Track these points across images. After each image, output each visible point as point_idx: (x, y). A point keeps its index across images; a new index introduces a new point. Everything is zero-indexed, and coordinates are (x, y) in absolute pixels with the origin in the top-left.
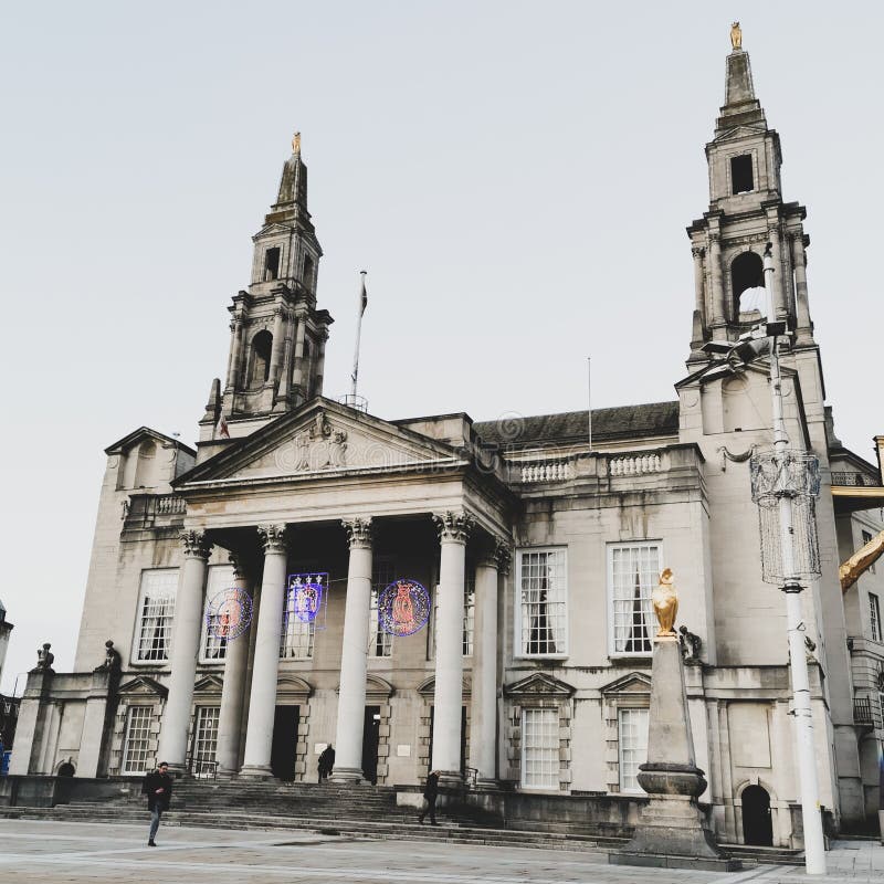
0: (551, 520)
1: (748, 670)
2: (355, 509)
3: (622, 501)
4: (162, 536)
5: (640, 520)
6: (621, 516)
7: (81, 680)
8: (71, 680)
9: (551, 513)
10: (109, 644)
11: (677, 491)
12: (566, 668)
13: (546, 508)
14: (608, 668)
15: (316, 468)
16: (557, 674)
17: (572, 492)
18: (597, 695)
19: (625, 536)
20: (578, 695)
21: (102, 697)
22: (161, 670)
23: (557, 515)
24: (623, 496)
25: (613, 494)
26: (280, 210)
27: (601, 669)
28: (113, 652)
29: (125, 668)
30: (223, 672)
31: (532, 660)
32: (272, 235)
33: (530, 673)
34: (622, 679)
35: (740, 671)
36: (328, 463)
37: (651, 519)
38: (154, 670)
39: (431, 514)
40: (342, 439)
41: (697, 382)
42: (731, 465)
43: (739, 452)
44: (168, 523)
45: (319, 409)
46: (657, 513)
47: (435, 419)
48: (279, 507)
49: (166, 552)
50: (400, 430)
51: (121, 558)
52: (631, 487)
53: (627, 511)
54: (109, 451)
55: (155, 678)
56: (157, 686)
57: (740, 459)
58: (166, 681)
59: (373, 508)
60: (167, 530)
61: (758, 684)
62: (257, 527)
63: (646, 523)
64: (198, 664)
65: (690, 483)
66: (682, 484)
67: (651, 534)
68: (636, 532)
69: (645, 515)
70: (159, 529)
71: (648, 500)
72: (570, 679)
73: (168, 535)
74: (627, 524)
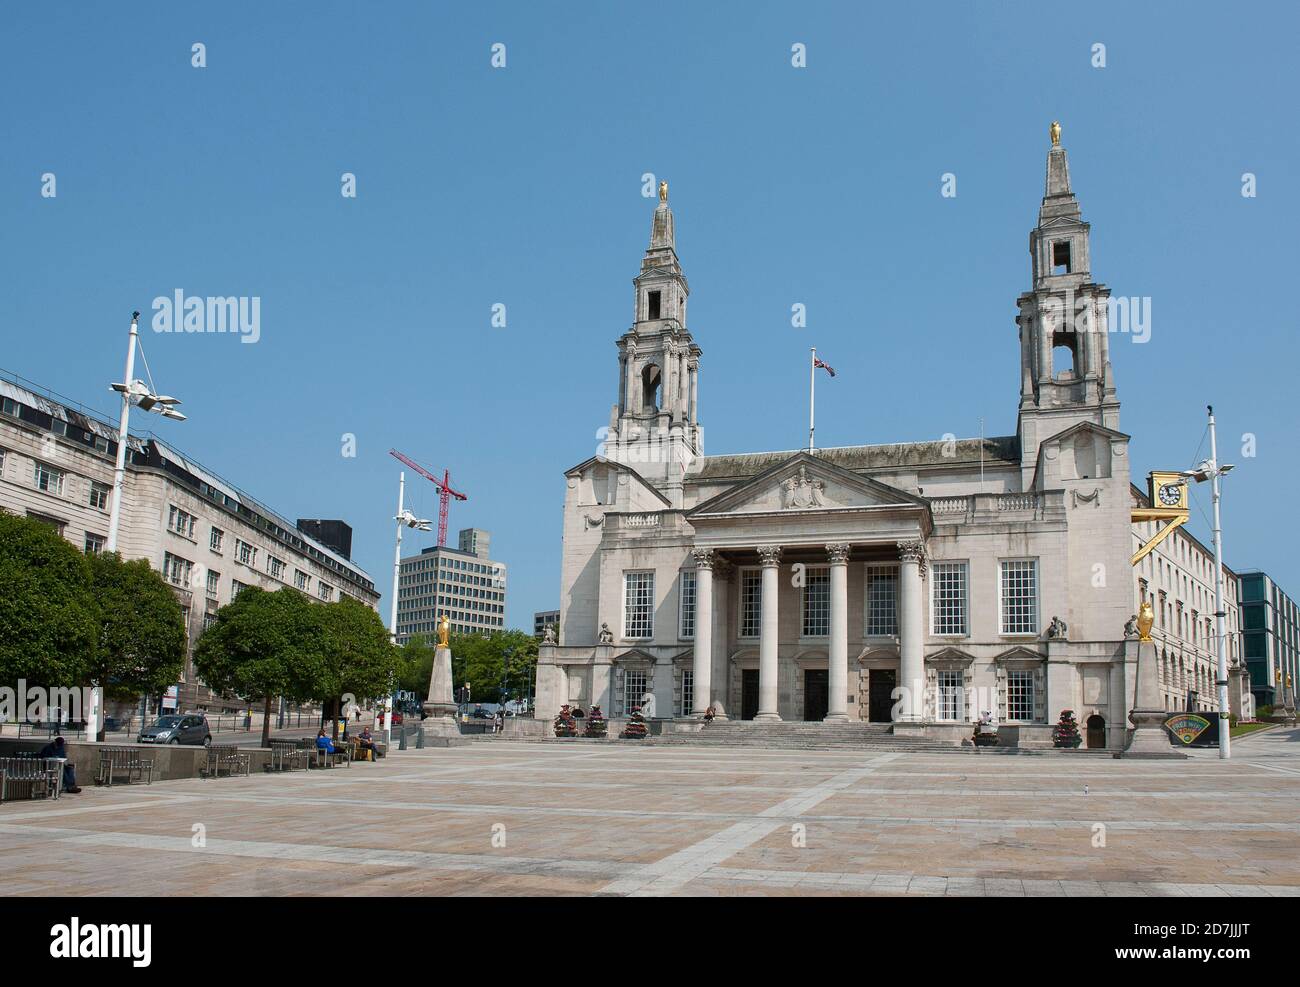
0: (956, 542)
1: (1097, 645)
2: (836, 537)
3: (1010, 529)
4: (638, 545)
5: (1023, 542)
6: (1010, 540)
7: (585, 650)
8: (573, 650)
9: (956, 536)
11: (1051, 522)
12: (969, 644)
13: (953, 532)
14: (999, 644)
15: (803, 506)
16: (962, 648)
17: (971, 521)
18: (992, 661)
19: (1012, 555)
20: (976, 661)
21: (607, 664)
22: (647, 644)
23: (958, 538)
24: (1010, 525)
25: (1004, 524)
26: (655, 255)
27: (994, 644)
29: (616, 642)
31: (943, 638)
32: (652, 279)
33: (941, 648)
34: (1011, 650)
35: (1092, 645)
36: (813, 503)
37: (1031, 542)
38: (643, 645)
39: (896, 543)
40: (822, 485)
41: (1057, 442)
42: (1080, 502)
43: (1087, 494)
44: (640, 535)
46: (1035, 538)
49: (643, 556)
50: (871, 481)
51: (604, 561)
52: (1015, 519)
53: (1013, 536)
54: (568, 474)
55: (645, 650)
56: (648, 656)
57: (1088, 499)
58: (653, 652)
59: (850, 538)
60: (641, 541)
61: (1103, 653)
62: (756, 548)
63: (1027, 545)
64: (679, 640)
65: (1060, 518)
66: (1054, 518)
67: (1031, 553)
68: (1020, 551)
69: (1027, 539)
70: (634, 540)
71: (1029, 529)
72: (971, 651)
73: (643, 545)
74: (1013, 545)
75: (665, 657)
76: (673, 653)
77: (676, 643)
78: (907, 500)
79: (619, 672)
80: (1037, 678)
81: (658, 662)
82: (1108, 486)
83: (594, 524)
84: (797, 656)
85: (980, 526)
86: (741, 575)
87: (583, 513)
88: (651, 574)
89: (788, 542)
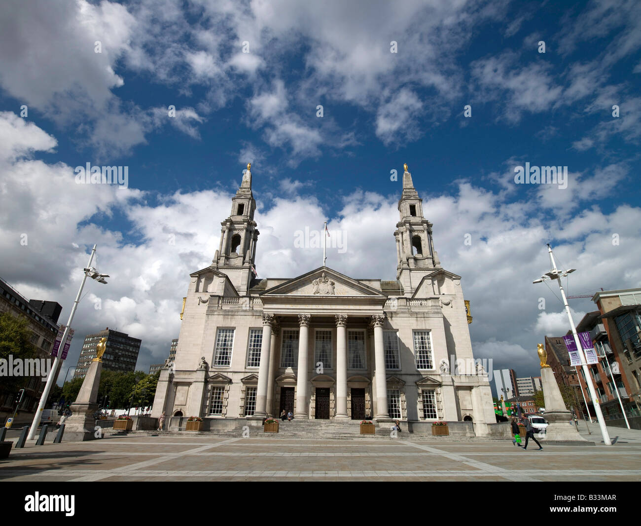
0: (392, 320)
1: (464, 376)
2: (340, 311)
4: (227, 314)
5: (423, 322)
6: (417, 320)
7: (188, 373)
8: (182, 373)
9: (392, 317)
10: (203, 358)
11: (435, 313)
12: (401, 375)
13: (390, 315)
14: (416, 375)
15: (322, 294)
16: (399, 377)
17: (399, 310)
18: (415, 384)
19: (418, 328)
21: (202, 382)
22: (228, 370)
23: (393, 318)
24: (416, 314)
25: (413, 313)
26: (243, 190)
27: (414, 375)
28: (205, 363)
29: (210, 369)
30: (258, 372)
31: (391, 371)
32: (241, 199)
33: (389, 376)
34: (423, 378)
35: (462, 376)
36: (328, 293)
37: (427, 322)
38: (224, 370)
39: (372, 316)
40: (333, 284)
41: (430, 277)
42: (444, 306)
43: (446, 302)
45: (324, 271)
46: (428, 320)
47: (369, 280)
48: (306, 308)
49: (229, 320)
50: (359, 283)
51: (206, 321)
52: (418, 311)
54: (192, 275)
55: (225, 374)
56: (226, 378)
57: (447, 304)
58: (230, 375)
59: (347, 311)
60: (229, 311)
61: (467, 381)
62: (298, 315)
63: (425, 323)
64: (245, 368)
65: (439, 311)
66: (436, 311)
67: (428, 328)
68: (421, 326)
69: (425, 320)
70: (225, 311)
71: (425, 316)
72: (404, 378)
73: (230, 314)
74: (419, 323)
75: (237, 378)
76: (242, 376)
77: (244, 371)
78: (377, 293)
79: (210, 386)
80: (437, 394)
81: (233, 381)
82: (455, 299)
83: (204, 302)
84: (312, 380)
85: (403, 313)
86: (282, 333)
87: (198, 295)
88: (232, 330)
89: (315, 312)
